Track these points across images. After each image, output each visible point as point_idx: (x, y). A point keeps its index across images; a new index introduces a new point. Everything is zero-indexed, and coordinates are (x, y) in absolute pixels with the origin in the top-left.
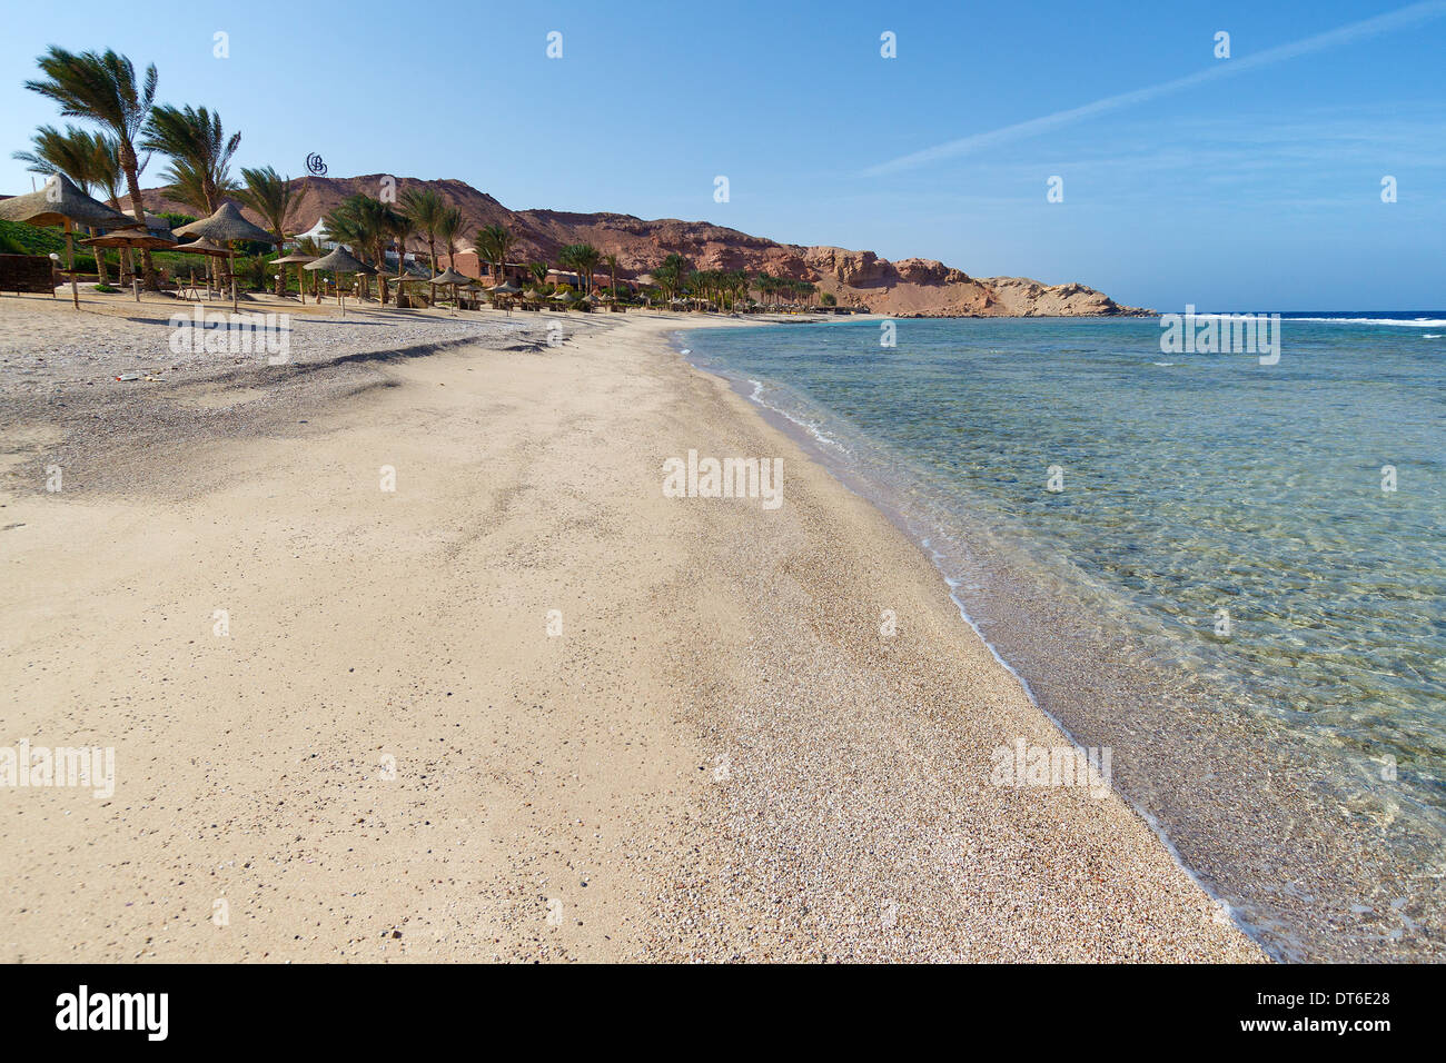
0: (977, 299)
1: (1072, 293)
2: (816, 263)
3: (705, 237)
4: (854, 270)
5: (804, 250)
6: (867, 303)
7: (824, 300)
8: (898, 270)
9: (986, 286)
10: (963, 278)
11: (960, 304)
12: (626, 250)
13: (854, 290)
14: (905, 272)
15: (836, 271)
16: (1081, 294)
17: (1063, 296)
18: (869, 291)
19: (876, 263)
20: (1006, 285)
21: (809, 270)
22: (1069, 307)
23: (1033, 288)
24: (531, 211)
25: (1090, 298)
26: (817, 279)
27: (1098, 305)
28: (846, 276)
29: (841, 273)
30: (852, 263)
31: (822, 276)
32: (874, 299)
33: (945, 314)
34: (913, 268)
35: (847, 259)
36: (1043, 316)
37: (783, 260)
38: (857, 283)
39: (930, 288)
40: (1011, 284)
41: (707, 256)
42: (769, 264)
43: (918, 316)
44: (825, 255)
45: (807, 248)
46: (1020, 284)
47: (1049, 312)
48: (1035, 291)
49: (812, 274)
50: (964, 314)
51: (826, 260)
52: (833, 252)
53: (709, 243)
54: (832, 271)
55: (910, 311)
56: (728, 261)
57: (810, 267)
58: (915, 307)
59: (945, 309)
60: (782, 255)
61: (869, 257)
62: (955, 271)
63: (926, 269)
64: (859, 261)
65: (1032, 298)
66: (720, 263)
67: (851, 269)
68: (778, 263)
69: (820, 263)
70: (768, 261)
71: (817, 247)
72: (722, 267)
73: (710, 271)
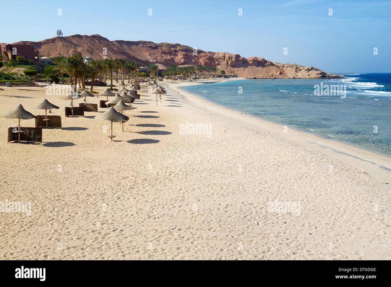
1: (310, 70)
2: (218, 58)
3: (178, 49)
4: (232, 61)
5: (214, 53)
6: (237, 73)
7: (221, 73)
8: (248, 61)
9: (281, 67)
10: (272, 64)
11: (271, 74)
12: (150, 55)
13: (232, 68)
14: (251, 62)
15: (225, 61)
16: (313, 71)
17: (307, 71)
18: (238, 69)
19: (240, 58)
20: (287, 67)
21: (216, 61)
22: (309, 75)
23: (297, 68)
24: (116, 41)
25: (316, 72)
26: (218, 64)
27: (319, 75)
28: (229, 63)
29: (227, 62)
30: (231, 59)
31: (220, 63)
32: (239, 72)
33: (265, 78)
34: (254, 61)
35: (229, 57)
36: (299, 78)
37: (206, 57)
38: (233, 66)
39: (260, 68)
40: (289, 66)
41: (178, 57)
42: (201, 59)
43: (255, 78)
44: (222, 56)
45: (215, 53)
46: (292, 66)
47: (302, 77)
48: (297, 69)
49: (217, 63)
50: (271, 77)
51: (222, 57)
52: (225, 55)
53: (179, 52)
54: (224, 62)
55: (252, 76)
56: (186, 58)
57: (216, 60)
58: (254, 75)
59: (265, 76)
60: (206, 56)
61: (238, 56)
62: (269, 62)
63: (258, 61)
64: (234, 58)
65: (296, 72)
66: (183, 59)
67: (231, 61)
68: (204, 59)
69: (220, 58)
70: (201, 58)
71: (219, 53)
72: (184, 60)
73: (180, 62)
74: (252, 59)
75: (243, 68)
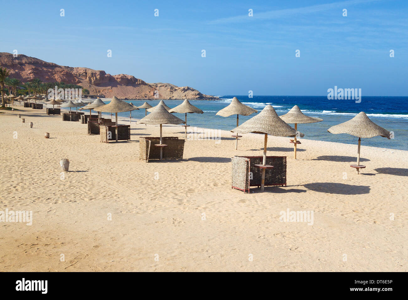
0: (150, 92)
1: (187, 90)
2: (78, 75)
4: (96, 79)
5: (72, 69)
6: (103, 93)
7: (85, 92)
8: (116, 79)
9: (153, 87)
10: (143, 83)
11: (143, 94)
13: (97, 87)
14: (119, 80)
15: (88, 79)
16: (190, 91)
17: (183, 92)
18: (104, 88)
19: (106, 76)
20: (161, 86)
22: (185, 96)
23: (172, 88)
25: (193, 93)
26: (79, 82)
27: (196, 95)
29: (90, 80)
30: (95, 76)
31: (82, 81)
32: (106, 91)
33: (137, 98)
34: (122, 78)
35: (92, 74)
36: (176, 99)
37: (62, 73)
38: (97, 84)
39: (130, 88)
40: (163, 86)
41: (26, 71)
42: (56, 75)
43: (126, 99)
44: (82, 71)
45: (73, 68)
46: (166, 86)
47: (178, 98)
48: (173, 89)
49: (77, 80)
50: (145, 98)
51: (83, 73)
52: (86, 70)
53: (26, 65)
54: (86, 79)
55: (122, 97)
56: (37, 73)
57: (76, 77)
58: (124, 95)
59: (137, 96)
60: (62, 71)
61: (102, 73)
62: (140, 80)
63: (127, 79)
64: (98, 75)
65: (171, 92)
66: (33, 74)
67: (94, 78)
68: (61, 75)
69: (80, 75)
70: (56, 73)
71: (78, 68)
72: (34, 76)
73: (28, 78)
74: (120, 77)
75: (111, 87)
